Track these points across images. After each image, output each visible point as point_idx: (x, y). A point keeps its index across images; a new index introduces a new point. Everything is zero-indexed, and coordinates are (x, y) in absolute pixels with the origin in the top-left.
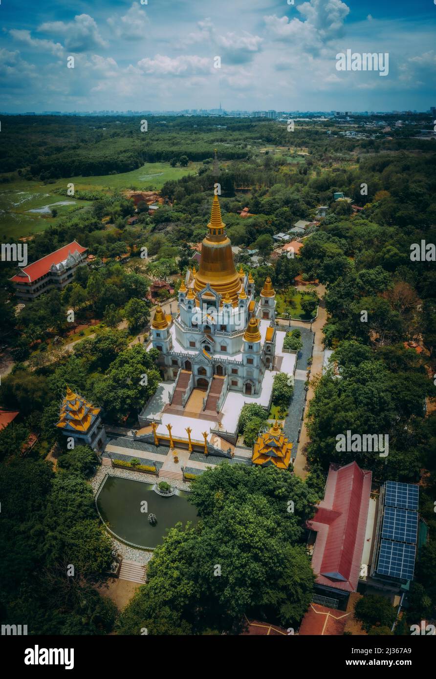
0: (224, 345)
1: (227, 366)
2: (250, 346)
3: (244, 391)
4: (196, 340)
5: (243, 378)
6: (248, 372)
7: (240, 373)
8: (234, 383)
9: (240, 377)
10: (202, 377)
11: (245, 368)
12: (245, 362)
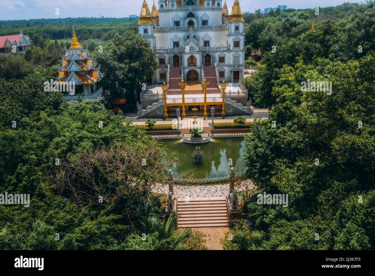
0: (207, 39)
1: (215, 55)
2: (236, 27)
3: (232, 80)
4: (180, 39)
5: (231, 66)
6: (235, 57)
7: (227, 62)
8: (222, 74)
9: (228, 66)
10: (192, 68)
11: (232, 53)
12: (232, 48)
